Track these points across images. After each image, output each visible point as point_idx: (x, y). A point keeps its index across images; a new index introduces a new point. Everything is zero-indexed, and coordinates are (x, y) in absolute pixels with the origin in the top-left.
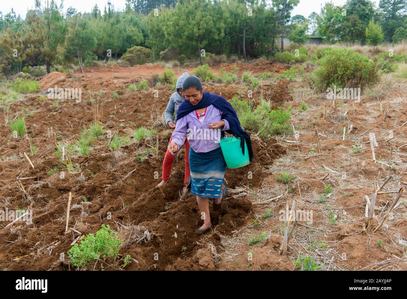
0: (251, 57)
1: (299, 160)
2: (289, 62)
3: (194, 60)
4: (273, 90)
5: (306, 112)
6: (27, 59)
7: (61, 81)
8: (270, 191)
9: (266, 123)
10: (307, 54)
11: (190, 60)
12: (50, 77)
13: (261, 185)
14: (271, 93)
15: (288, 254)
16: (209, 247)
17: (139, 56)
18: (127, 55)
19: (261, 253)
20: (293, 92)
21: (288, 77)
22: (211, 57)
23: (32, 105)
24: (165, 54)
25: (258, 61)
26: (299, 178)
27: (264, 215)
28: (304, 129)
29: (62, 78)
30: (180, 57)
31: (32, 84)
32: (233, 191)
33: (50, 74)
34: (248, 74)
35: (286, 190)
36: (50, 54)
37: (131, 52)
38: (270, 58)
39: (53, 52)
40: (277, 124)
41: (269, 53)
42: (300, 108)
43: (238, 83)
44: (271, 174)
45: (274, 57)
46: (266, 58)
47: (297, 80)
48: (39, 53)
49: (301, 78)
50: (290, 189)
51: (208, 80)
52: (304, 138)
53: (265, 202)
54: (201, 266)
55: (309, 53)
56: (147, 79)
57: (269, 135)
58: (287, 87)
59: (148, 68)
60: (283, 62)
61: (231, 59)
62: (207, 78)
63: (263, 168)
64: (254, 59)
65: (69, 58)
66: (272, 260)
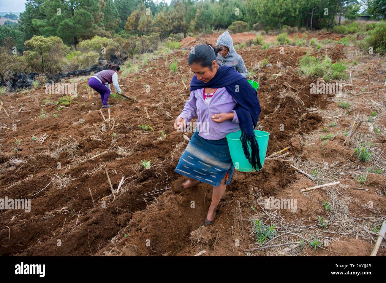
0: (315, 29)
1: (353, 95)
2: (343, 33)
3: (275, 30)
4: (332, 51)
5: (356, 66)
6: (173, 29)
7: (193, 42)
8: (333, 112)
9: (329, 71)
10: (357, 27)
11: (272, 31)
12: (186, 40)
13: (327, 108)
14: (330, 54)
15: (349, 146)
16: (298, 137)
17: (239, 27)
18: (232, 27)
19: (332, 143)
20: (347, 53)
21: (343, 43)
22: (287, 28)
23: (178, 56)
24: (256, 26)
25: (320, 32)
26: (354, 105)
27: (330, 124)
28: (355, 77)
29: (194, 40)
30: (266, 28)
31: (177, 44)
32: (309, 110)
33: (186, 38)
34: (314, 40)
35: (344, 112)
36: (186, 26)
37: (235, 25)
38: (329, 30)
39: (188, 25)
40: (337, 72)
41: (329, 27)
42: (352, 64)
43: (307, 46)
44: (334, 102)
45: (333, 29)
46: (326, 29)
47: (349, 45)
48: (180, 25)
49: (353, 44)
50: (347, 112)
51: (285, 43)
52: (356, 83)
53: (330, 118)
54: (293, 146)
55: (359, 27)
56: (246, 42)
57: (330, 79)
58: (342, 50)
59: (245, 35)
60: (339, 33)
61: (301, 30)
62: (285, 42)
63: (328, 98)
64: (318, 30)
65: (198, 28)
66: (339, 148)
